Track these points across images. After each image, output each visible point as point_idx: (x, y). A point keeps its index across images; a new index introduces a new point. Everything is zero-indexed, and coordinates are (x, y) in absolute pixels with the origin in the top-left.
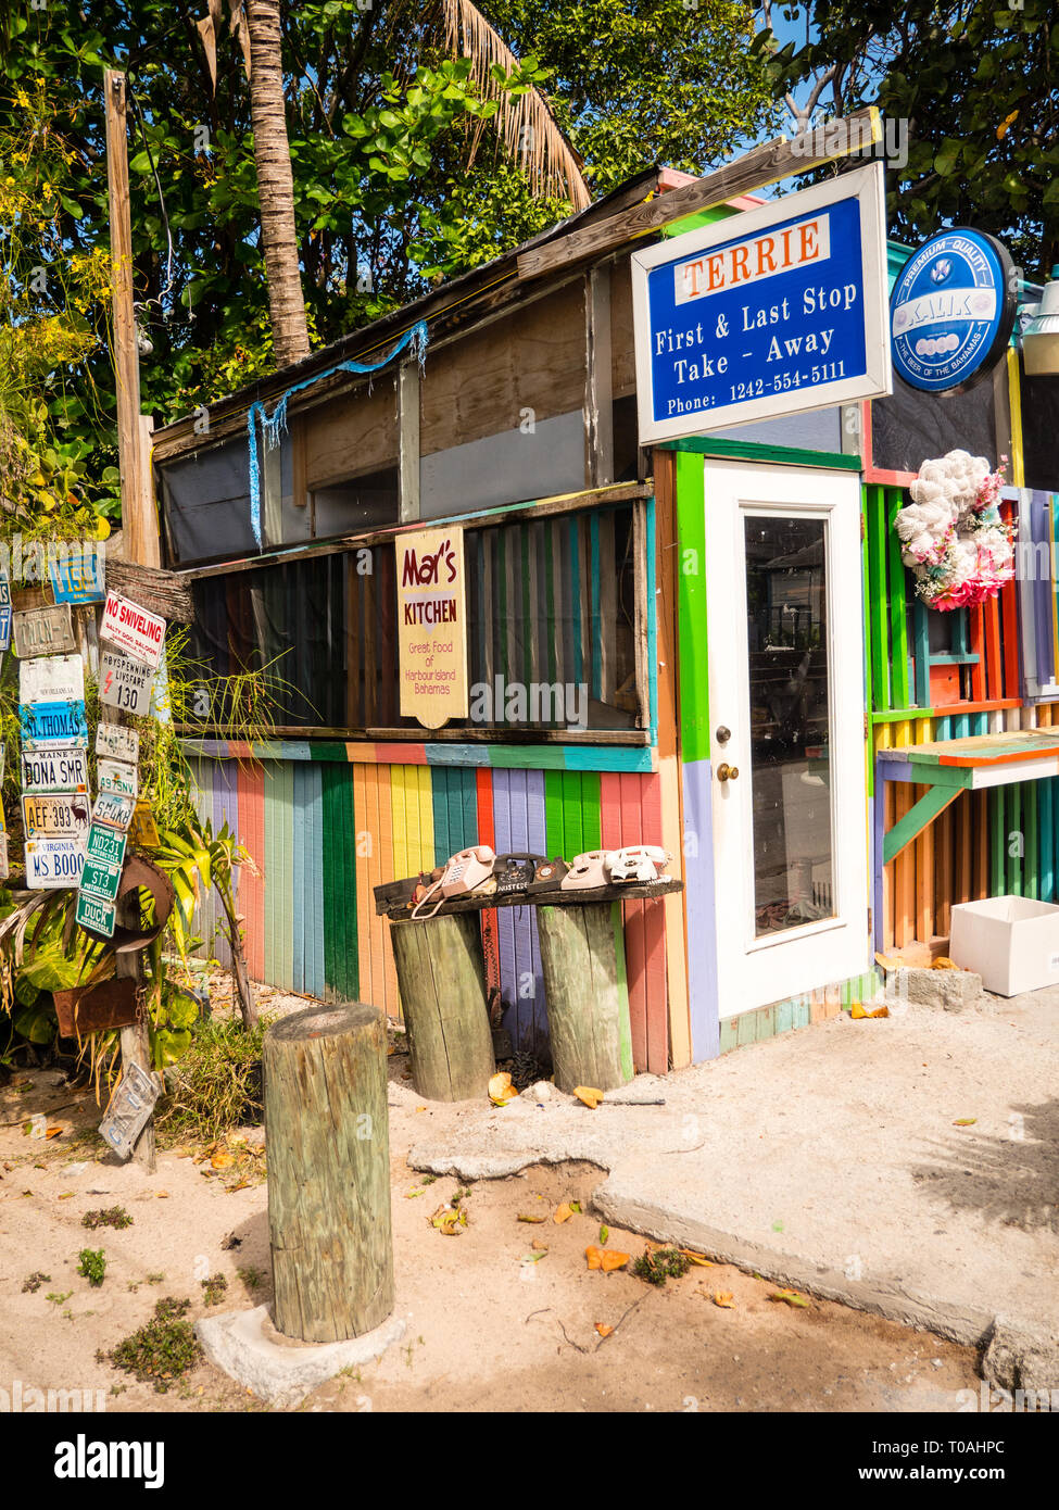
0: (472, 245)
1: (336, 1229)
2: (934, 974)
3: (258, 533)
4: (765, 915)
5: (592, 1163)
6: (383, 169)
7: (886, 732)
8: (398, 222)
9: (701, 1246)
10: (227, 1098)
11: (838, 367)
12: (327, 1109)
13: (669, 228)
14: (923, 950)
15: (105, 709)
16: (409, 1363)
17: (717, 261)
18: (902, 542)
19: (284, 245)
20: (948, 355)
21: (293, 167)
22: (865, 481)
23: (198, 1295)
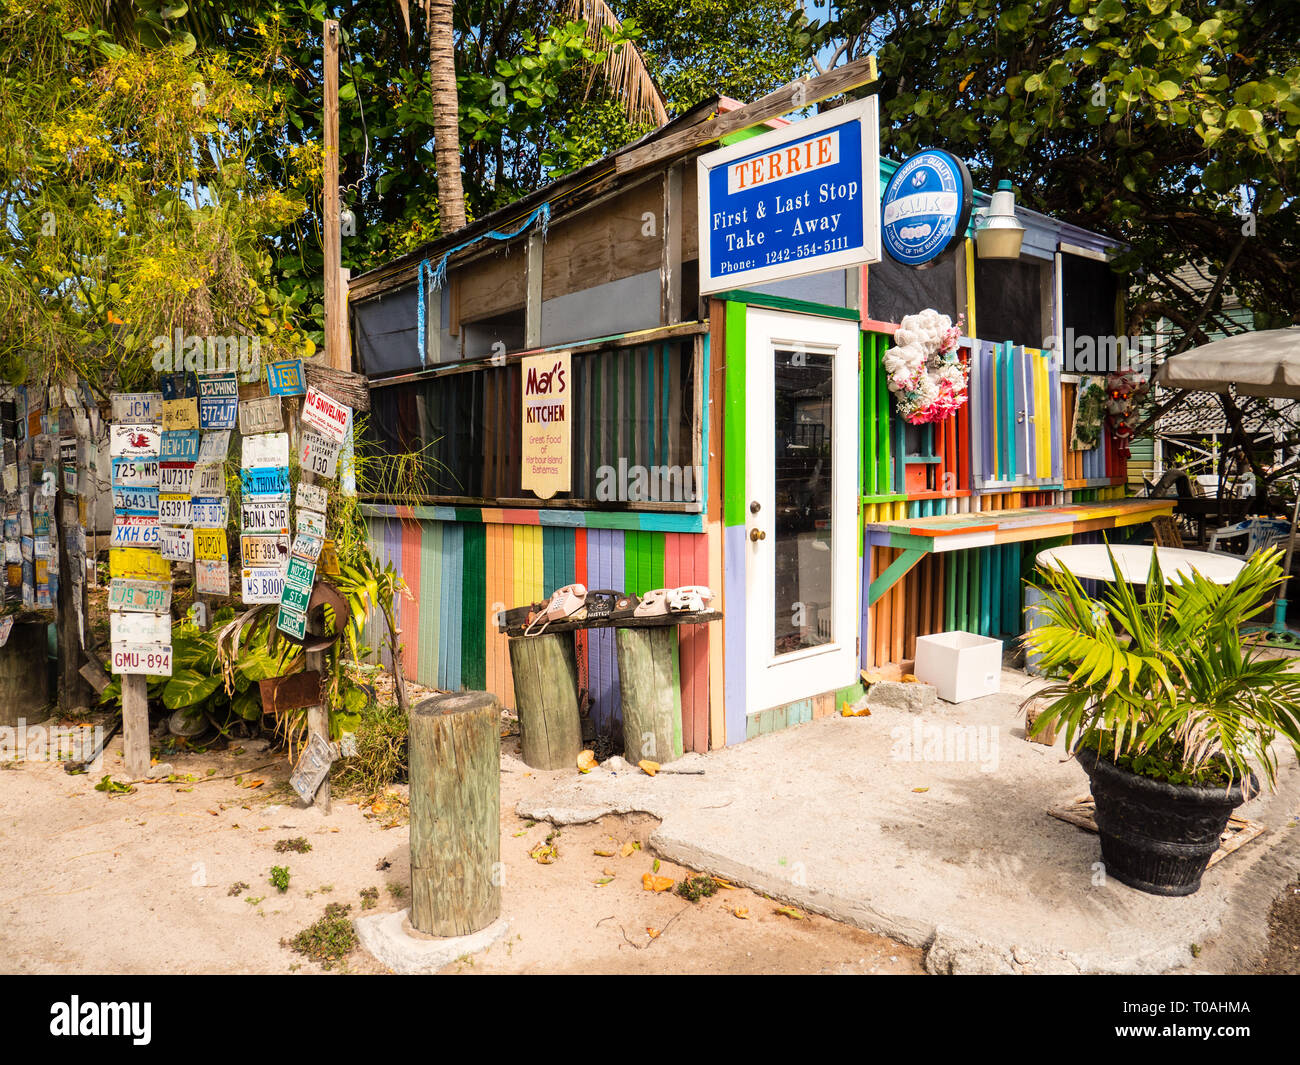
0: (586, 155)
1: (459, 854)
2: (902, 686)
3: (422, 355)
4: (784, 644)
5: (650, 814)
6: (523, 98)
7: (873, 510)
8: (533, 137)
9: (726, 875)
10: (385, 763)
11: (843, 241)
12: (454, 767)
13: (724, 140)
14: (895, 669)
15: (303, 474)
16: (509, 953)
17: (758, 164)
18: (888, 373)
19: (451, 150)
20: (923, 239)
21: (459, 97)
22: (862, 328)
23: (357, 901)
